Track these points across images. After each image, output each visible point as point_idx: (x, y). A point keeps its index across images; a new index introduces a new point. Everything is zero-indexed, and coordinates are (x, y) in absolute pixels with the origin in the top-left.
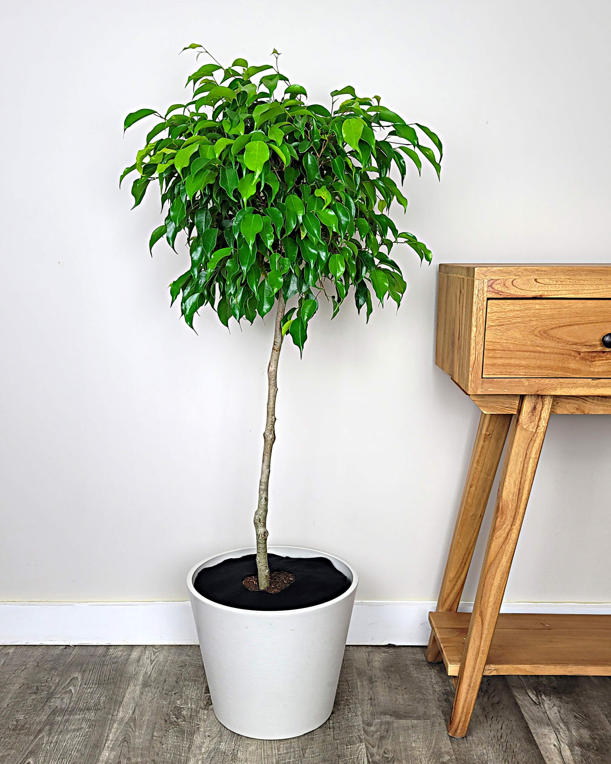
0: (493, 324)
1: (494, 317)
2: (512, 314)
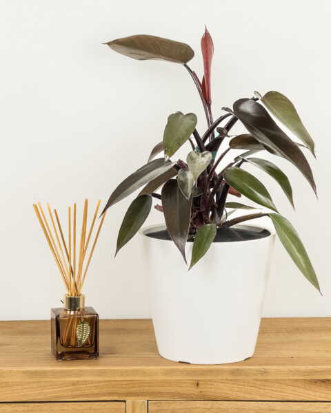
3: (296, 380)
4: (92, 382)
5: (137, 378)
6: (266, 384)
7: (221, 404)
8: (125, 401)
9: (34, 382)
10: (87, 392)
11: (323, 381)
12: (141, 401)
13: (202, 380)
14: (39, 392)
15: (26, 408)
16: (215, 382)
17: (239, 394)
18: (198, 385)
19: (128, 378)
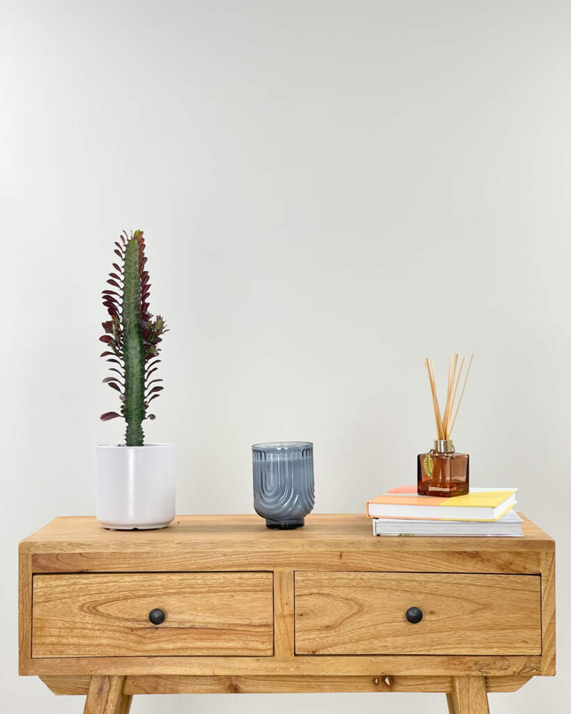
0: (40, 600)
1: (41, 593)
2: (59, 589)
3: (434, 552)
4: (243, 553)
5: (284, 549)
6: (405, 555)
7: (363, 575)
8: (272, 572)
9: (188, 553)
10: (238, 562)
11: (460, 553)
12: (288, 570)
13: (346, 552)
14: (193, 562)
15: (180, 578)
16: (358, 553)
17: (380, 565)
18: (341, 557)
19: (276, 549)
